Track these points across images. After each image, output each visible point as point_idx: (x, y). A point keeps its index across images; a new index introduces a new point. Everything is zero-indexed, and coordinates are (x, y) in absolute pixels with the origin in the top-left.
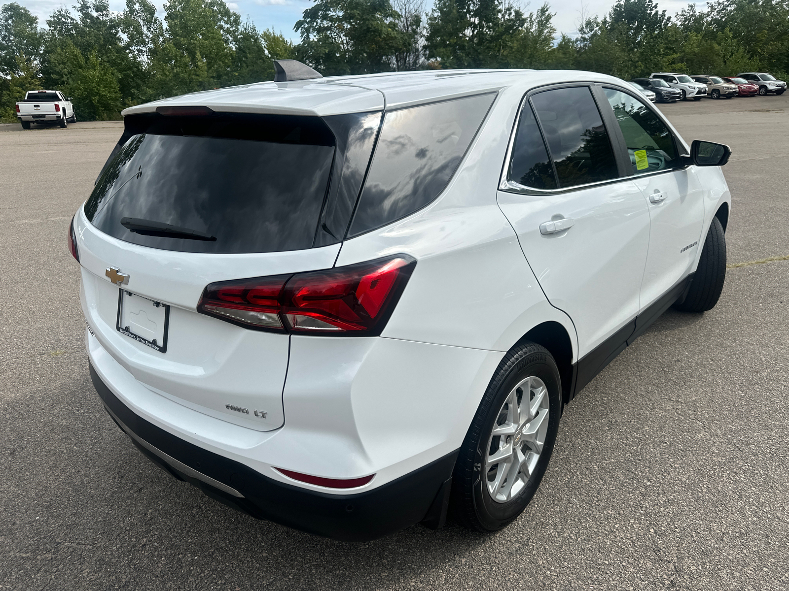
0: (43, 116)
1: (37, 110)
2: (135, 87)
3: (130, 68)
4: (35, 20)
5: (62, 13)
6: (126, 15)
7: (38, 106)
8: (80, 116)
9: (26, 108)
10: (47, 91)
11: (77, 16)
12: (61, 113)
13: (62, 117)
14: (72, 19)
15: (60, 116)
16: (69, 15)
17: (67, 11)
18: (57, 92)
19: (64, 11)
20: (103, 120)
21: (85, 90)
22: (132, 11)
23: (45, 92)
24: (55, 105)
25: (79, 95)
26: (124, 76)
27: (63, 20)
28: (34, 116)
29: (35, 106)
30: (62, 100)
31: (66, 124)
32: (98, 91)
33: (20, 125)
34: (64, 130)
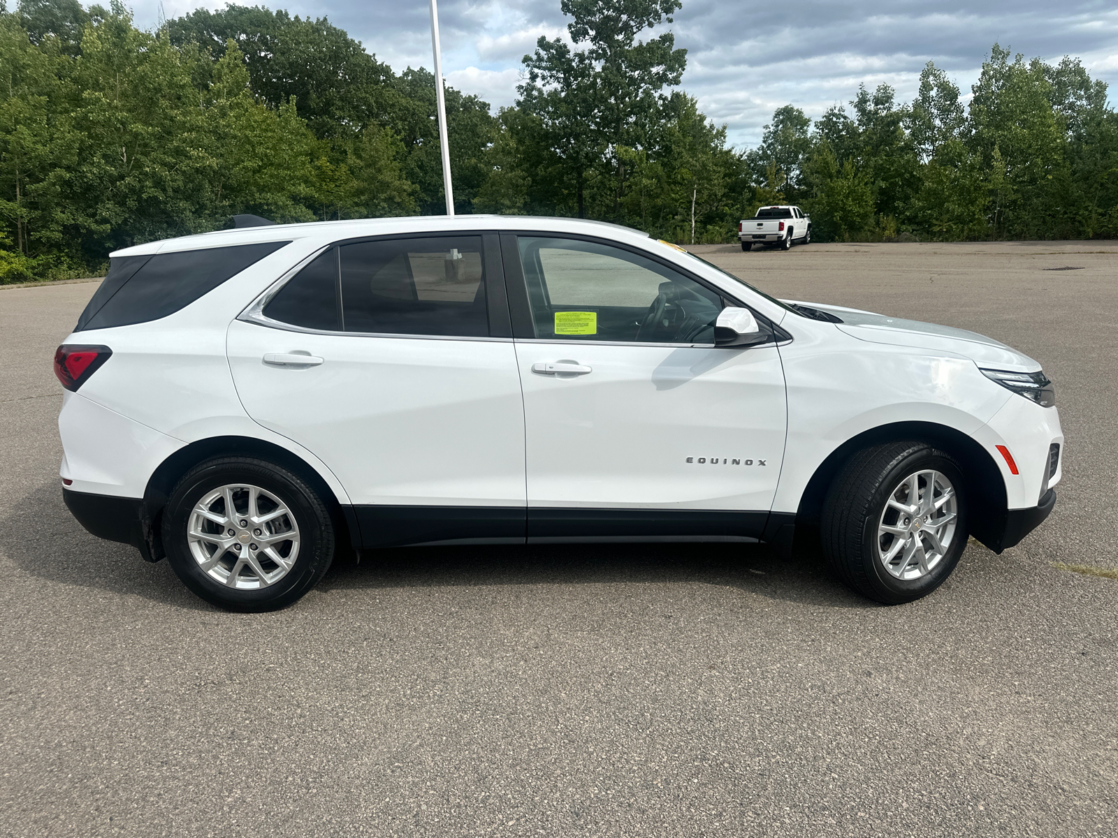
0: (764, 236)
1: (760, 229)
2: (902, 199)
3: (901, 175)
4: (807, 123)
5: (834, 111)
6: (917, 105)
7: (761, 225)
8: (817, 236)
9: (749, 227)
10: (780, 207)
11: (853, 114)
12: (784, 233)
13: (784, 238)
14: (845, 118)
15: (782, 237)
16: (842, 113)
17: (841, 109)
18: (791, 208)
19: (837, 109)
20: (843, 241)
21: (829, 204)
22: (926, 99)
23: (778, 208)
24: (780, 223)
25: (819, 211)
26: (889, 184)
27: (834, 119)
28: (754, 236)
29: (759, 225)
30: (794, 217)
31: (788, 246)
32: (844, 205)
33: (739, 245)
34: (783, 253)
